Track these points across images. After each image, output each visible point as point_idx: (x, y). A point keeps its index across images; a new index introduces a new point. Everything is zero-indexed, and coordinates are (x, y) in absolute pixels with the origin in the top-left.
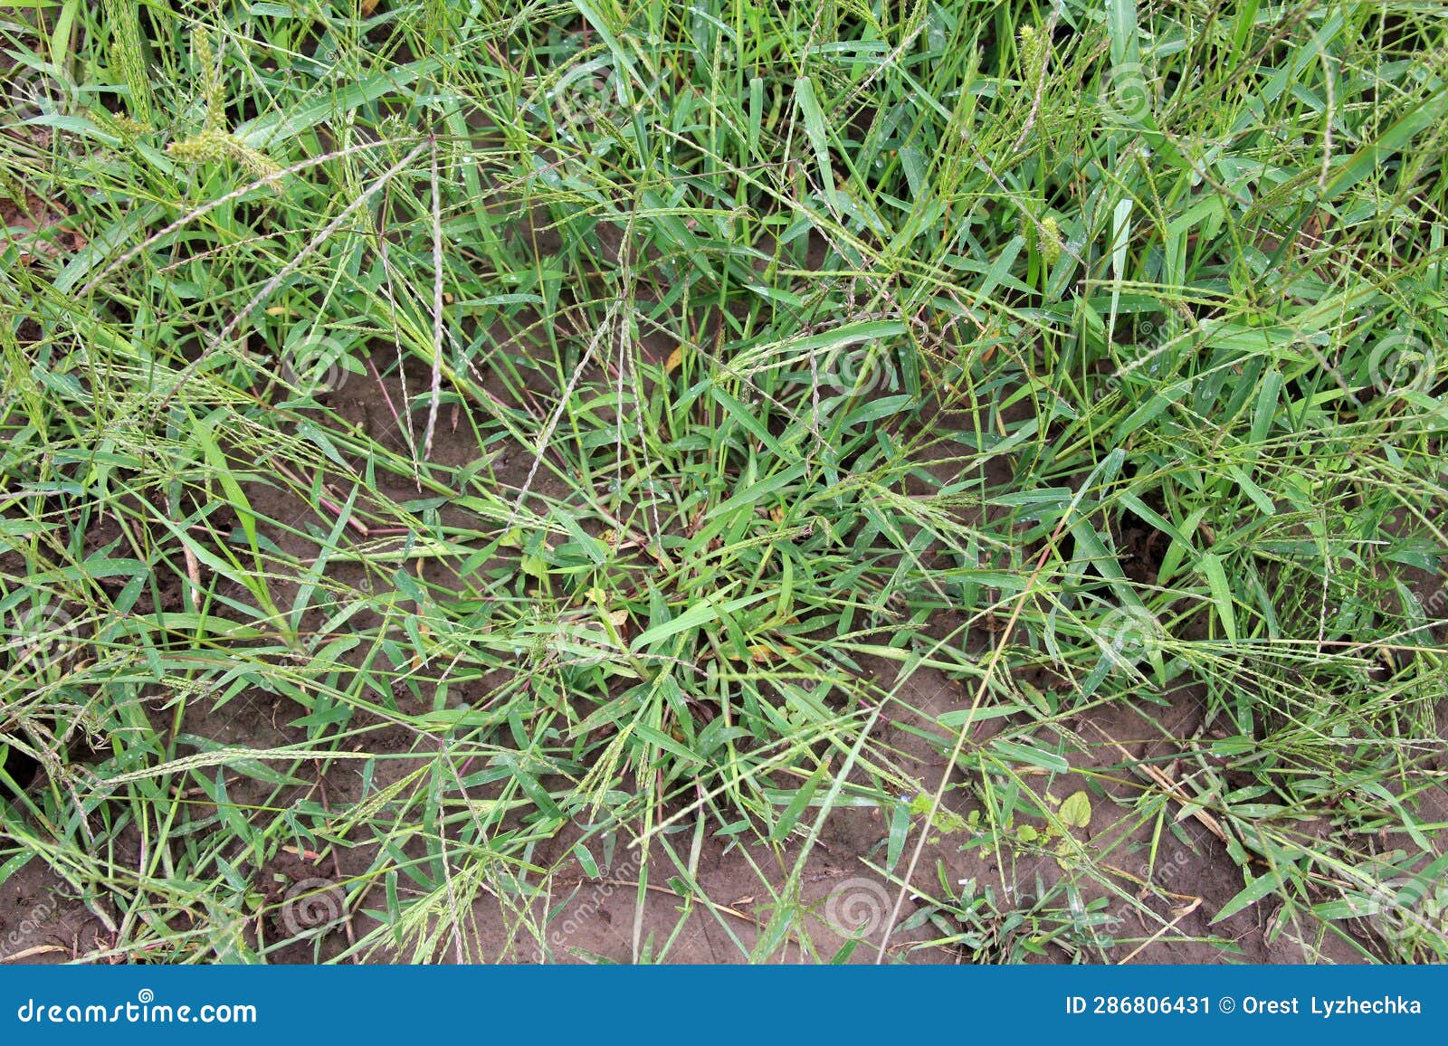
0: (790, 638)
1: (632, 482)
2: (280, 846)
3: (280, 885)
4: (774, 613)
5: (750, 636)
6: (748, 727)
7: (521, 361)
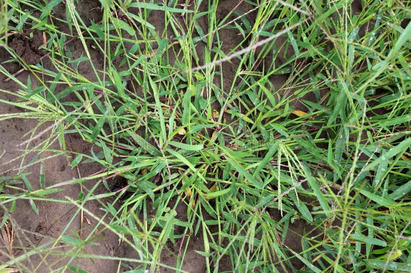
0: (199, 202)
1: (241, 115)
2: (44, 31)
3: (29, 36)
4: (205, 193)
5: (193, 186)
6: (156, 198)
7: (274, 52)
